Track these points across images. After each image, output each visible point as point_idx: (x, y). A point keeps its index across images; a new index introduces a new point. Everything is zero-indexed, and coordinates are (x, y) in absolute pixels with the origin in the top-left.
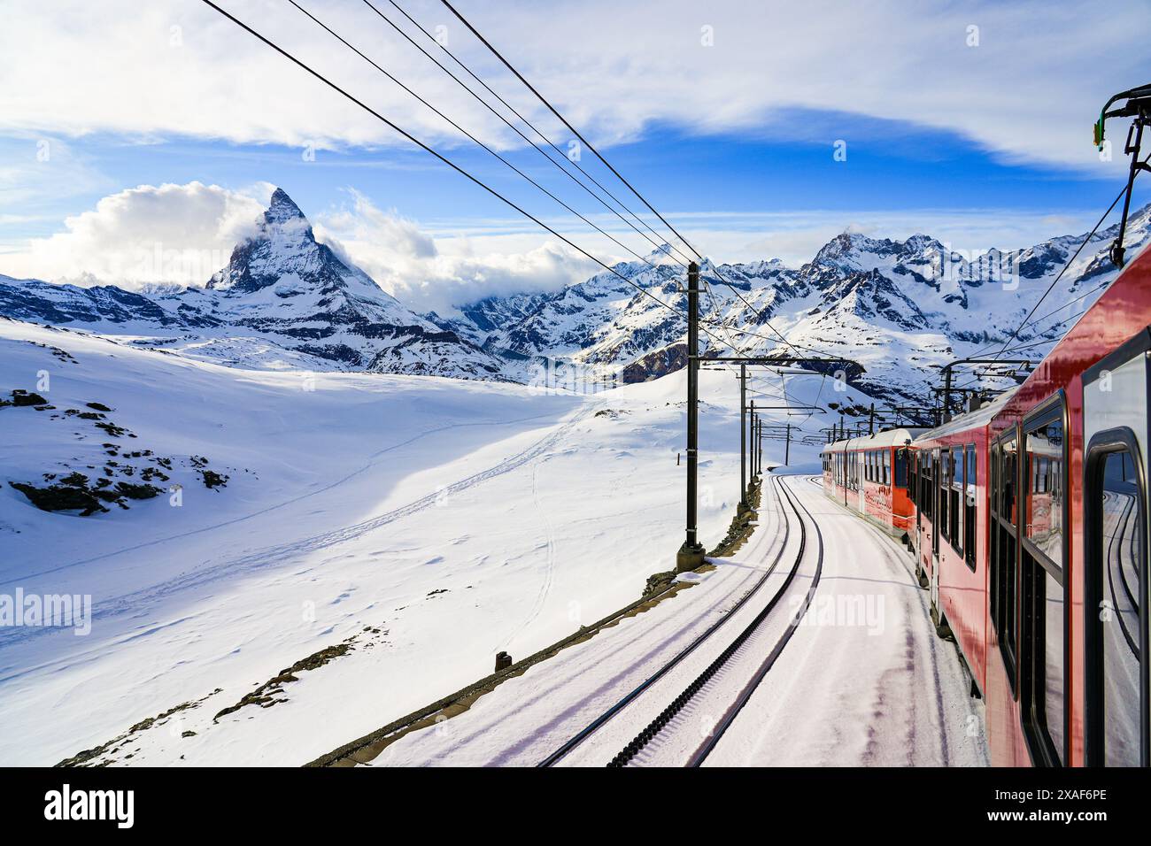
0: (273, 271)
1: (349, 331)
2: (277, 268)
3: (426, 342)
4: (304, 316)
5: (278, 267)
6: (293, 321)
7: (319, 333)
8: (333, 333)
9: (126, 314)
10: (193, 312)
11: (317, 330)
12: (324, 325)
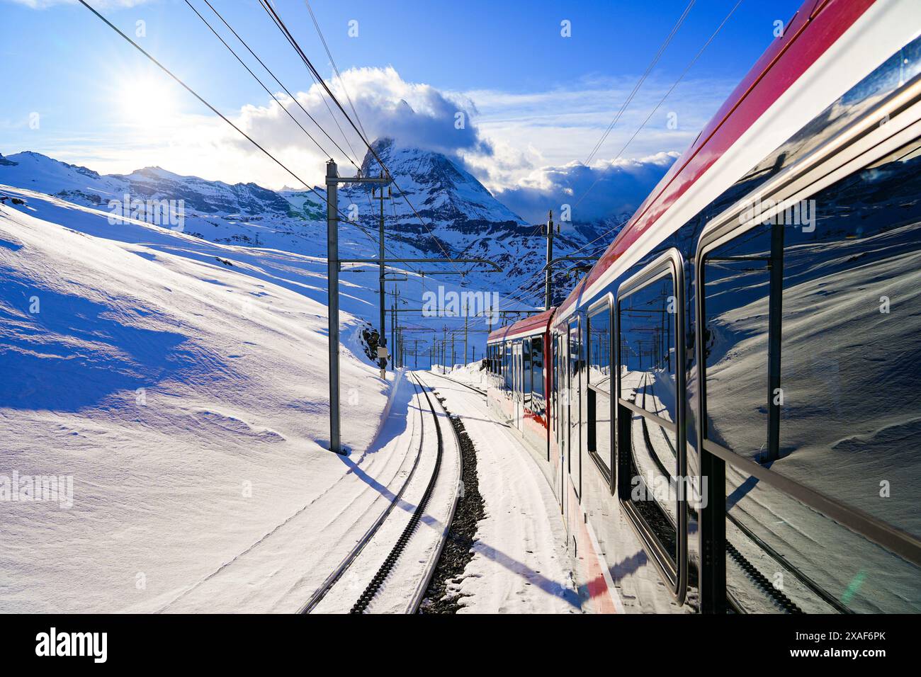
0: (390, 173)
1: (448, 227)
2: (394, 172)
3: (518, 236)
4: (409, 213)
5: (394, 169)
6: (400, 218)
7: (421, 229)
8: (433, 229)
9: (260, 207)
10: (315, 208)
11: (419, 226)
12: (427, 221)
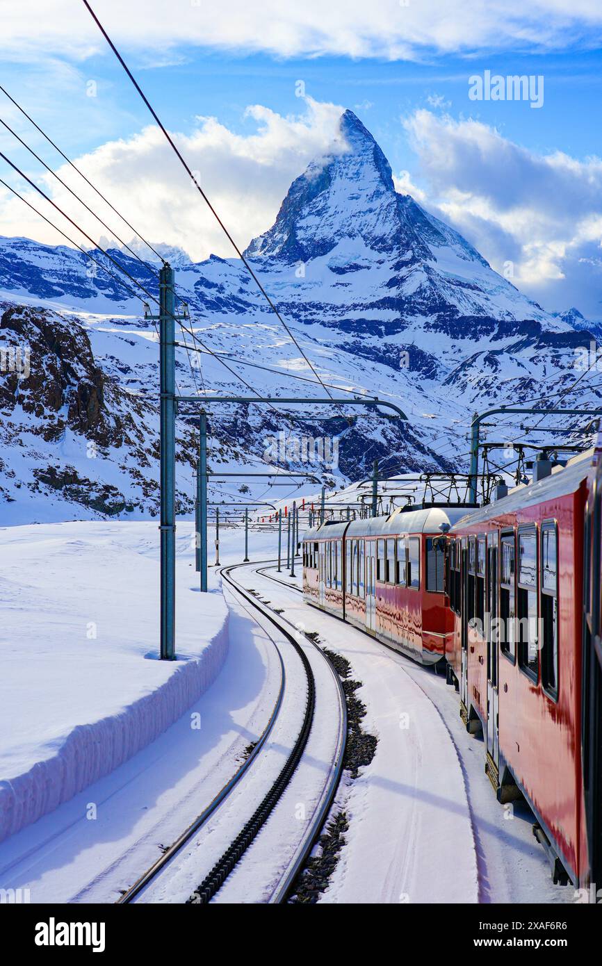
0: (327, 233)
1: (427, 326)
2: (334, 230)
3: (543, 347)
4: (364, 302)
5: (336, 228)
6: (348, 309)
7: (383, 328)
8: (403, 328)
9: (128, 288)
10: (213, 291)
11: (380, 323)
12: (390, 315)
